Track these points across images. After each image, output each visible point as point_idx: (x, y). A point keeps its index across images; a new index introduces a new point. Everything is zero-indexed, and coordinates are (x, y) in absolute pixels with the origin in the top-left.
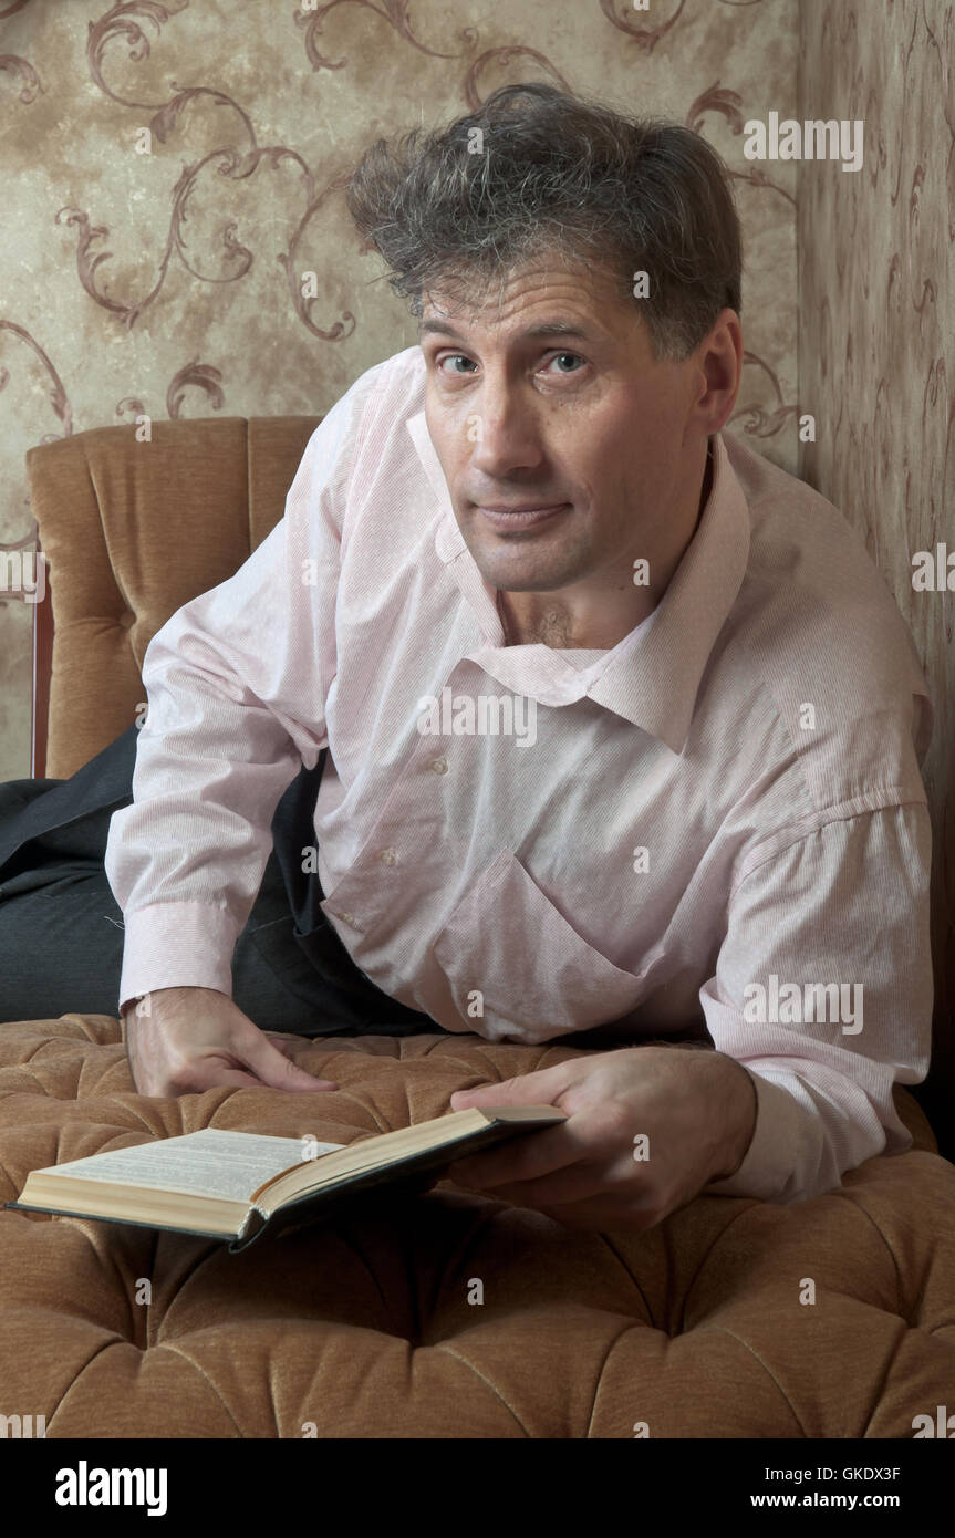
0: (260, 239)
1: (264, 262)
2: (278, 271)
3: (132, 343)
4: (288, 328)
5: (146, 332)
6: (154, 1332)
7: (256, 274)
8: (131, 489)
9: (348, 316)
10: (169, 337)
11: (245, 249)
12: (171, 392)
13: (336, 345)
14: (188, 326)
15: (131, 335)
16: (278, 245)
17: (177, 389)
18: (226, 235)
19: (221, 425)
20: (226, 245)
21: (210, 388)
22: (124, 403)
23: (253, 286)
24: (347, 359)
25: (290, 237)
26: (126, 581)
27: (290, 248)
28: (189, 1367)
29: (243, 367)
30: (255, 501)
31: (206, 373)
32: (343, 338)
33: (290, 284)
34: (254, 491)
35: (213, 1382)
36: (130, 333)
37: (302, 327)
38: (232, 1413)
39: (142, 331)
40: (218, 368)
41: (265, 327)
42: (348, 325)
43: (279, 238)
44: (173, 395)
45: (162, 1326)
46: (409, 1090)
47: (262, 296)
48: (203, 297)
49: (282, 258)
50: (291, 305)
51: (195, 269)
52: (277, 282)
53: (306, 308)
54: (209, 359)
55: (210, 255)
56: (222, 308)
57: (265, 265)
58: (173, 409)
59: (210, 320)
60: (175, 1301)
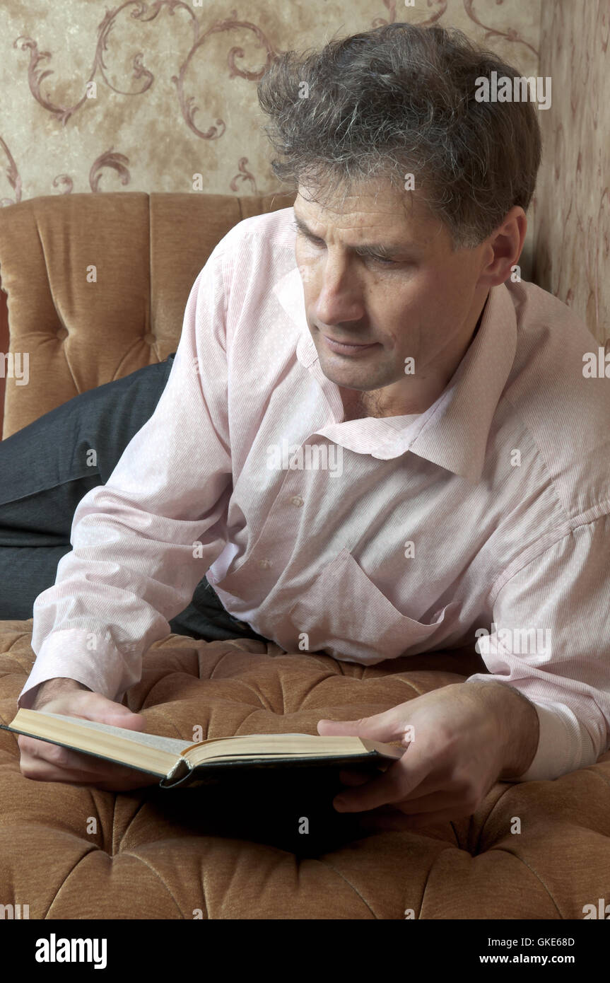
0: (159, 65)
1: (161, 81)
2: (171, 88)
3: (66, 136)
4: (177, 129)
5: (76, 128)
6: (118, 844)
7: (156, 90)
8: (67, 241)
9: (220, 122)
10: (92, 132)
11: (148, 72)
12: (92, 171)
13: (211, 143)
14: (106, 125)
15: (65, 130)
16: (172, 69)
17: (97, 169)
18: (135, 61)
19: (130, 197)
20: (135, 68)
21: (120, 169)
22: (60, 178)
23: (153, 98)
24: (218, 153)
25: (181, 65)
26: (62, 307)
27: (180, 71)
28: (147, 868)
29: (145, 156)
30: (155, 253)
31: (118, 159)
32: (216, 138)
33: (179, 98)
34: (154, 246)
35: (163, 879)
36: (65, 128)
37: (187, 128)
38: (176, 900)
39: (73, 127)
40: (126, 156)
41: (161, 128)
42: (220, 128)
43: (173, 65)
44: (94, 173)
45: (123, 841)
46: (282, 679)
47: (159, 106)
48: (117, 105)
49: (175, 79)
50: (180, 113)
51: (112, 85)
52: (171, 96)
53: (190, 115)
54: (120, 149)
55: (124, 75)
56: (131, 113)
57: (163, 83)
58: (94, 184)
59: (122, 121)
60: (133, 822)
